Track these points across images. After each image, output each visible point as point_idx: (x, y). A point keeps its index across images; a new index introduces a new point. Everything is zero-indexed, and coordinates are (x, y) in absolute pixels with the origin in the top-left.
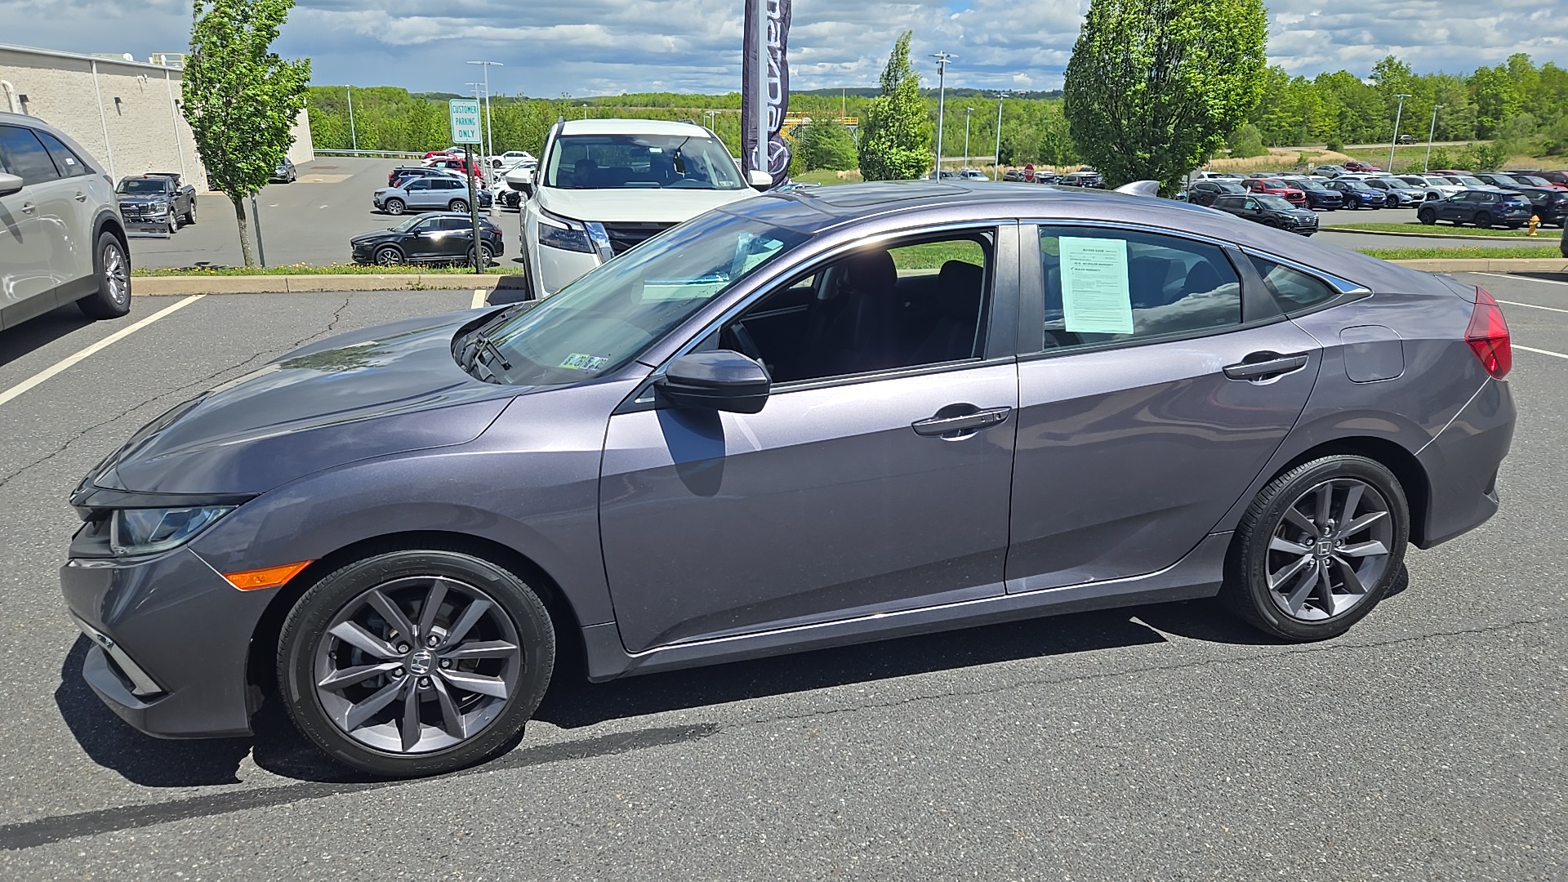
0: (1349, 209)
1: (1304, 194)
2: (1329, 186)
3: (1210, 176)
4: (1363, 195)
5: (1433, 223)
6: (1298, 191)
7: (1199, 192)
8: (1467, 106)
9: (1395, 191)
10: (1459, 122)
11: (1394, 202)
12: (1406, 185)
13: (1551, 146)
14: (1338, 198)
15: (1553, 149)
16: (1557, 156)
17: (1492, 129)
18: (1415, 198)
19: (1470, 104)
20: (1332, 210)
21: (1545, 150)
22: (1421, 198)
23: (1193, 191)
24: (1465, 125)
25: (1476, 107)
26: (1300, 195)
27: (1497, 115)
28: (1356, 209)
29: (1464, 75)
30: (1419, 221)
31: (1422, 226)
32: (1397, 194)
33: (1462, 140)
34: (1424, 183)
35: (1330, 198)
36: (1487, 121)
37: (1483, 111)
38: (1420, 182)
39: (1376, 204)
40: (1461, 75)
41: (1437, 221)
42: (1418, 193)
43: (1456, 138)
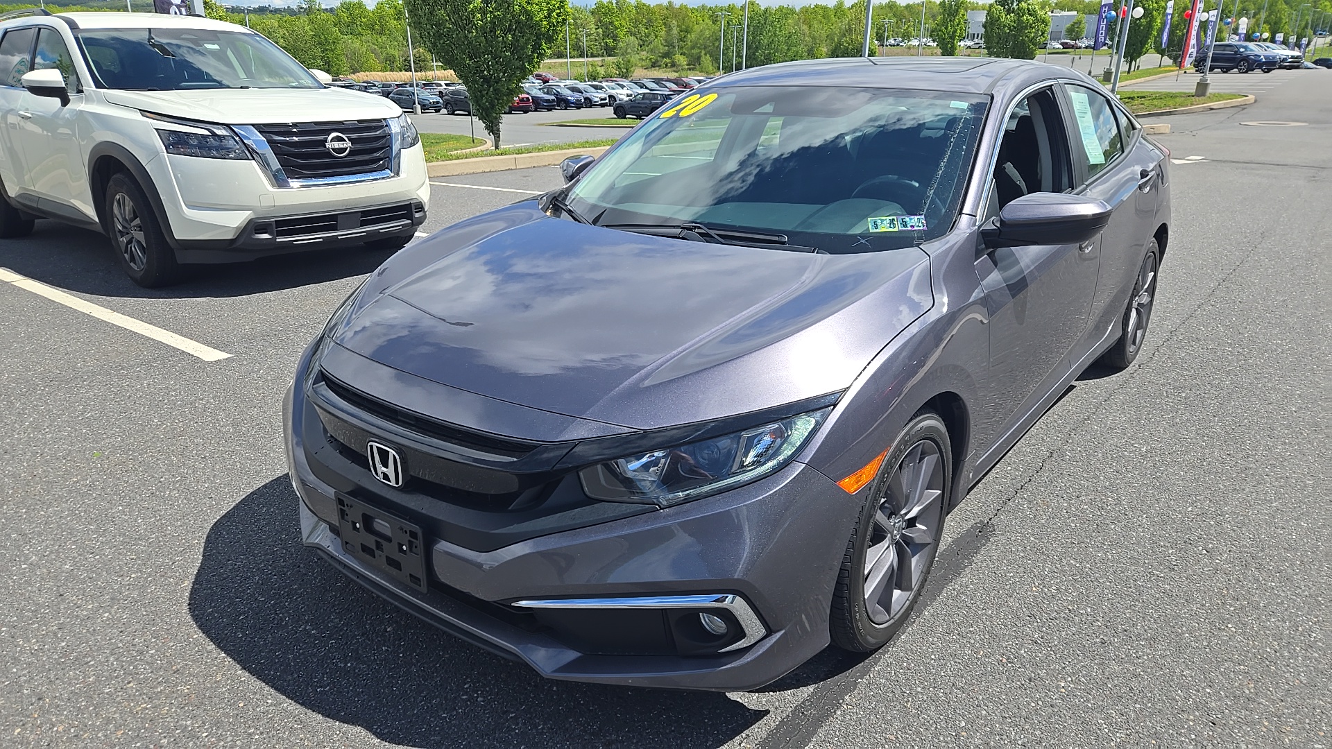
0: (561, 109)
1: (530, 98)
2: (543, 91)
3: (446, 85)
4: (569, 98)
5: (625, 118)
6: (527, 96)
7: (452, 98)
8: (594, 30)
9: (588, 95)
10: (592, 43)
11: (589, 103)
12: (593, 90)
13: (653, 60)
14: (553, 100)
15: (654, 63)
16: (658, 68)
17: (615, 48)
18: (602, 100)
19: (596, 29)
20: (550, 110)
21: (650, 64)
22: (605, 99)
23: (446, 97)
24: (596, 45)
25: (600, 31)
26: (528, 99)
27: (615, 38)
28: (566, 109)
29: (589, 7)
30: (615, 116)
31: (618, 120)
32: (590, 97)
33: (596, 57)
34: (604, 88)
35: (548, 101)
36: (610, 42)
37: (606, 35)
38: (601, 88)
39: (578, 106)
40: (587, 6)
41: (627, 116)
42: (603, 96)
43: (593, 56)
